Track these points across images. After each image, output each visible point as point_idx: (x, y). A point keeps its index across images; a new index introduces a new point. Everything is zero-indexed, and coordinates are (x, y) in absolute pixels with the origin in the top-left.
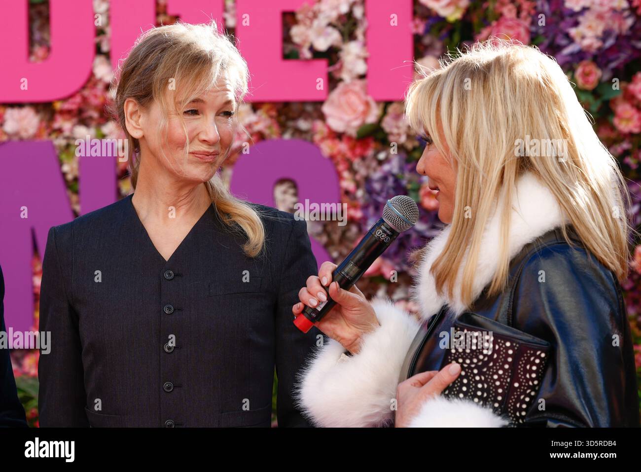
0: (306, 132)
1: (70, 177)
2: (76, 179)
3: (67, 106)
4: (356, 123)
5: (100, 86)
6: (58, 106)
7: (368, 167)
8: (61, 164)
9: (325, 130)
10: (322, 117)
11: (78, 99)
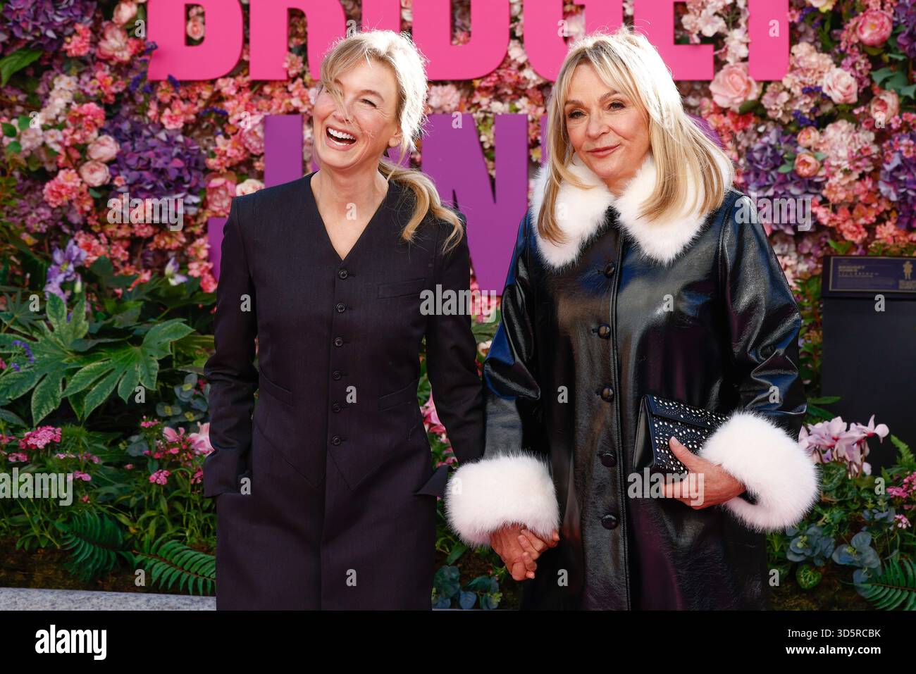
0: (695, 108)
1: (487, 146)
2: (492, 148)
3: (484, 84)
4: (739, 100)
5: (514, 67)
6: (477, 83)
7: (749, 139)
8: (480, 136)
9: (712, 106)
10: (709, 95)
11: (494, 78)
